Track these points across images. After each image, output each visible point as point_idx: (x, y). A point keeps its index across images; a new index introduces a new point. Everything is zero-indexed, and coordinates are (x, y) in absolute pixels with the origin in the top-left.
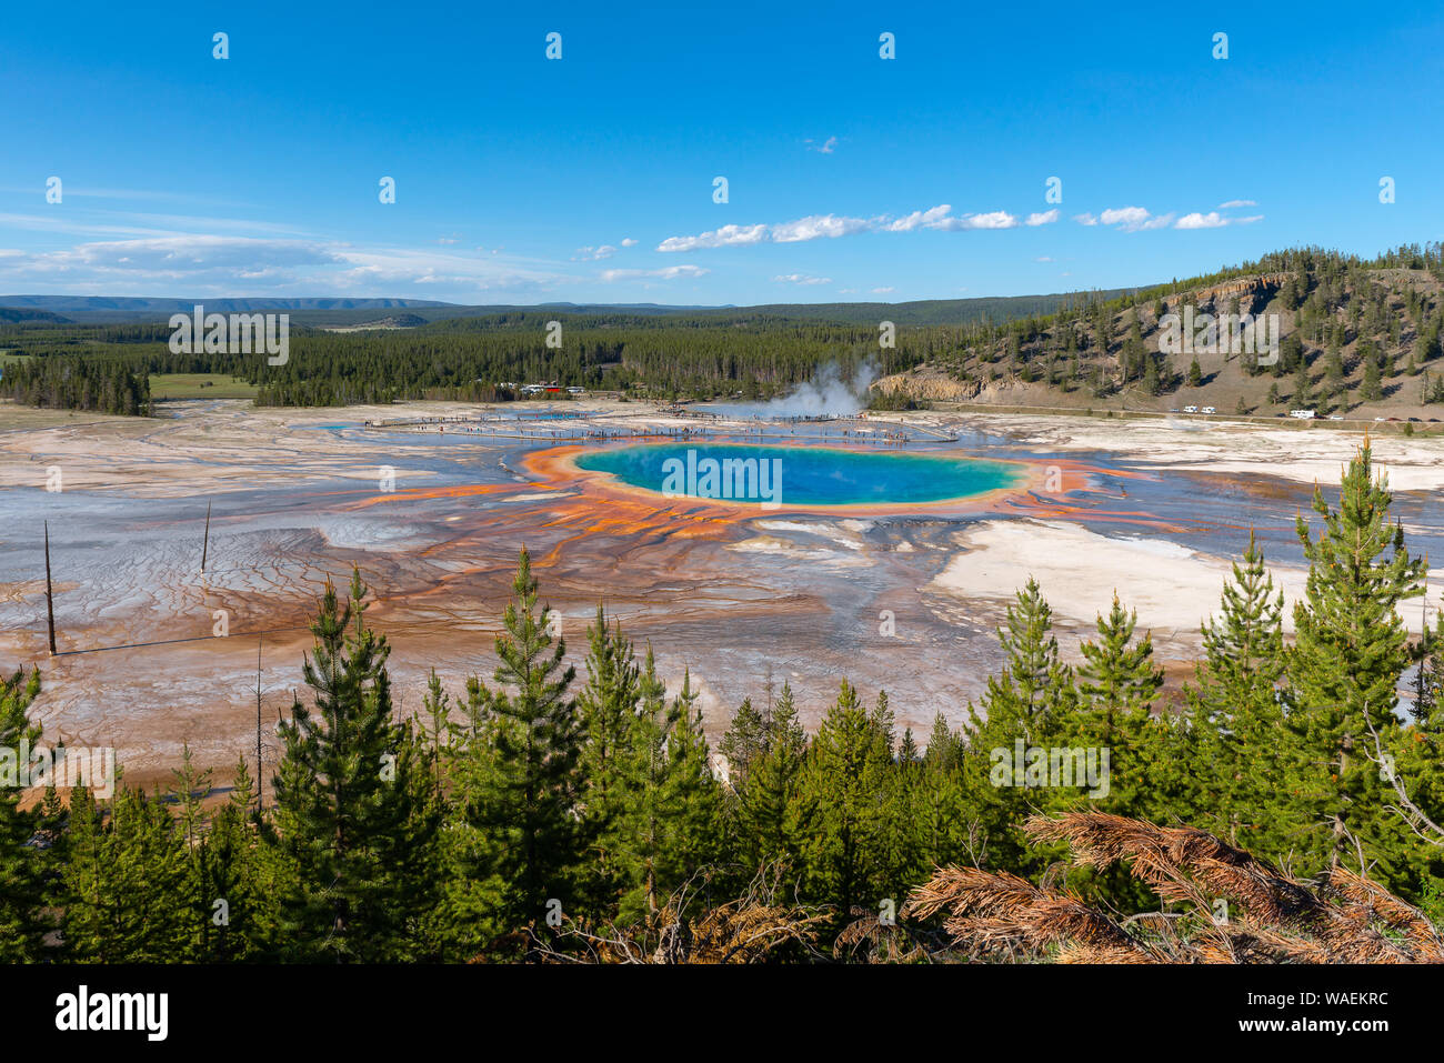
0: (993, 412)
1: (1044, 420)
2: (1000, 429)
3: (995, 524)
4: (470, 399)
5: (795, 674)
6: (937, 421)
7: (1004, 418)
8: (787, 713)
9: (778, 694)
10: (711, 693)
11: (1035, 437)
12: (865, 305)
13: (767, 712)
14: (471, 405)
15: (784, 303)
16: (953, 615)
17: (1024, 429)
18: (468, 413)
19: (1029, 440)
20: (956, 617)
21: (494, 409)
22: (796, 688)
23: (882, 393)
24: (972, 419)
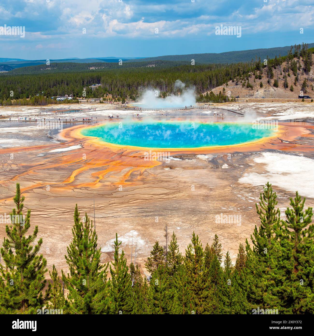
0: (262, 102)
1: (284, 104)
2: (266, 109)
3: (264, 154)
4: (34, 104)
5: (178, 228)
6: (238, 107)
7: (266, 104)
8: (174, 247)
9: (170, 239)
10: (142, 239)
11: (280, 112)
12: (206, 54)
13: (165, 247)
14: (34, 107)
15: (171, 55)
16: (247, 197)
17: (275, 109)
18: (33, 111)
19: (278, 114)
20: (248, 198)
21: (44, 109)
22: (178, 235)
23: (213, 94)
24: (253, 106)
